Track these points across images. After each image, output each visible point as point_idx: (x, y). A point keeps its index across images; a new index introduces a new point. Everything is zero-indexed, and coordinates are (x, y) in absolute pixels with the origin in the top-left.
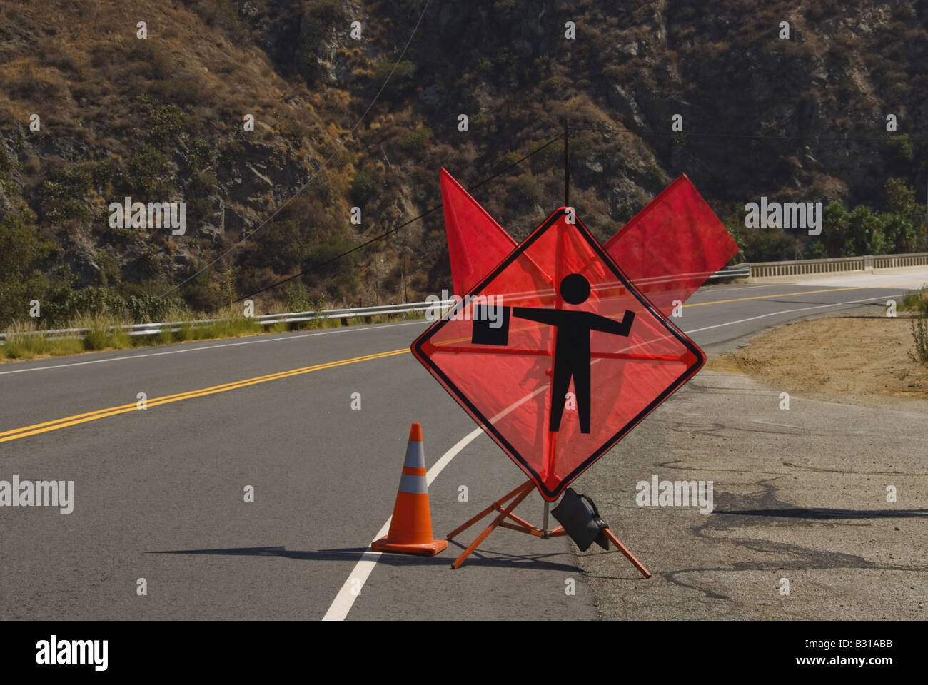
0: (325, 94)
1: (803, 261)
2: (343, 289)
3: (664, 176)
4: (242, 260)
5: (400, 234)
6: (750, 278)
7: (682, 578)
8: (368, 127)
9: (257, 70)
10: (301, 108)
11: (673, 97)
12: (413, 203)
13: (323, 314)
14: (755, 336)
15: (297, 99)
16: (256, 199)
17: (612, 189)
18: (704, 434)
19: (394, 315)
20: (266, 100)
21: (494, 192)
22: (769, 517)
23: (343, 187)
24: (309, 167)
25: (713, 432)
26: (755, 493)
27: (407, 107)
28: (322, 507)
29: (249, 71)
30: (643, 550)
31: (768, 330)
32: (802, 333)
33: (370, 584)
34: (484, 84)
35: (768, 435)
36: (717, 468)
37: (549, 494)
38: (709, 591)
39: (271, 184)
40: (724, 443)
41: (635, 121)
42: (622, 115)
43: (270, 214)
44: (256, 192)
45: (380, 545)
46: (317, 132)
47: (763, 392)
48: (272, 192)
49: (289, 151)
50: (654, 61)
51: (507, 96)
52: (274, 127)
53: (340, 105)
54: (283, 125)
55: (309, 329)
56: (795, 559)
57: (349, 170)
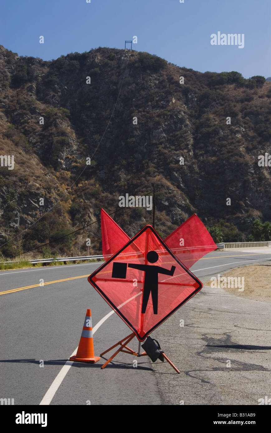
0: (61, 173)
1: (245, 243)
2: (65, 249)
3: (192, 207)
4: (26, 237)
5: (89, 227)
6: (225, 248)
7: (192, 374)
8: (77, 186)
9: (34, 163)
10: (51, 178)
11: (196, 177)
12: (94, 216)
13: (57, 260)
14: (226, 272)
15: (50, 175)
16: (32, 213)
17: (172, 212)
18: (204, 312)
19: (85, 260)
20: (37, 175)
21: (126, 212)
22: (228, 348)
23: (67, 209)
24: (54, 201)
25: (208, 312)
26: (222, 338)
27: (93, 178)
28: (51, 342)
29: (31, 163)
30: (178, 362)
31: (231, 269)
32: (244, 271)
33: (68, 375)
34: (123, 170)
35: (229, 314)
36: (208, 327)
37: (141, 339)
38: (203, 379)
39: (38, 207)
40: (212, 317)
41: (181, 186)
42: (176, 184)
43: (38, 219)
44: (32, 210)
45: (73, 359)
46: (57, 187)
47: (228, 295)
48: (39, 210)
49: (46, 194)
50: (188, 163)
51: (132, 175)
52: (40, 185)
53: (67, 177)
54: (44, 184)
55: (51, 265)
56: (237, 367)
57: (69, 202)
